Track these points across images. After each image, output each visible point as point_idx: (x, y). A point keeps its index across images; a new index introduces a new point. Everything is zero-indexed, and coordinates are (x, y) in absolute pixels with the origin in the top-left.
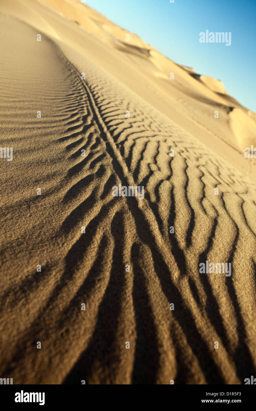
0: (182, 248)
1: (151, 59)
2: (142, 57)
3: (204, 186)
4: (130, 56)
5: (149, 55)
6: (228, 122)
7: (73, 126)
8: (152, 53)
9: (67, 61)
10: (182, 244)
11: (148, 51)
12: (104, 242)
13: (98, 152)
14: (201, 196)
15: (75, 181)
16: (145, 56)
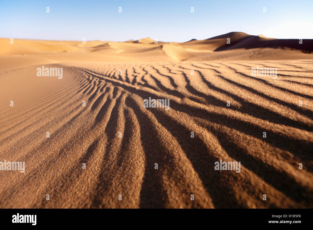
0: (173, 89)
1: (111, 47)
2: (106, 49)
3: (168, 68)
4: (100, 51)
5: (109, 46)
6: (164, 53)
7: (83, 84)
8: (109, 44)
9: (68, 67)
10: (172, 88)
11: (107, 44)
12: (126, 112)
13: (102, 85)
14: (169, 71)
15: (94, 100)
16: (107, 47)
